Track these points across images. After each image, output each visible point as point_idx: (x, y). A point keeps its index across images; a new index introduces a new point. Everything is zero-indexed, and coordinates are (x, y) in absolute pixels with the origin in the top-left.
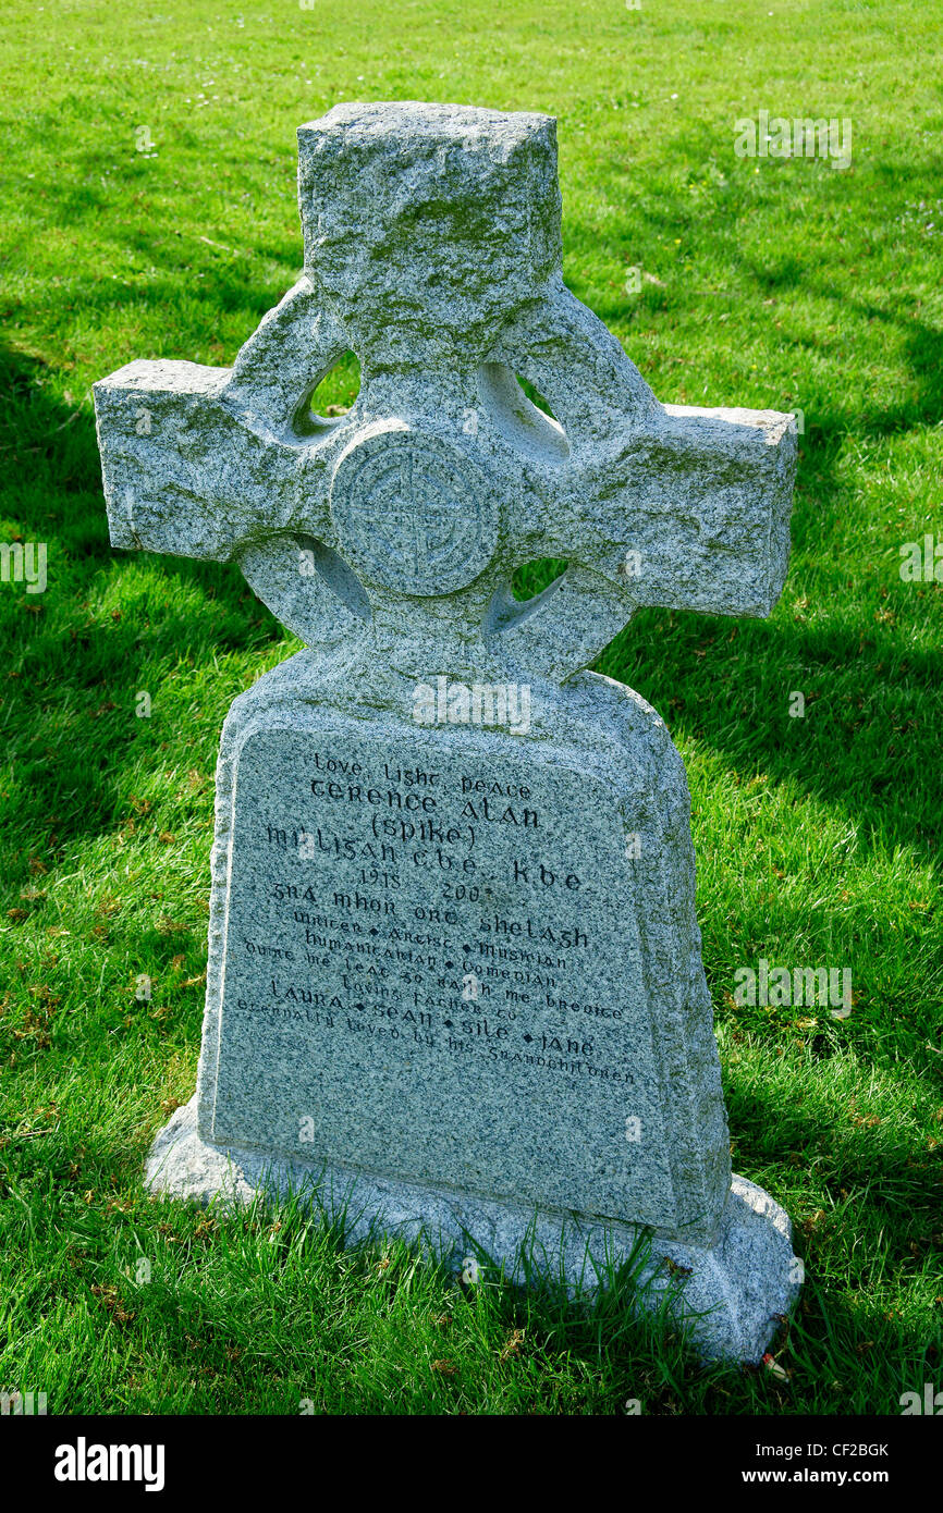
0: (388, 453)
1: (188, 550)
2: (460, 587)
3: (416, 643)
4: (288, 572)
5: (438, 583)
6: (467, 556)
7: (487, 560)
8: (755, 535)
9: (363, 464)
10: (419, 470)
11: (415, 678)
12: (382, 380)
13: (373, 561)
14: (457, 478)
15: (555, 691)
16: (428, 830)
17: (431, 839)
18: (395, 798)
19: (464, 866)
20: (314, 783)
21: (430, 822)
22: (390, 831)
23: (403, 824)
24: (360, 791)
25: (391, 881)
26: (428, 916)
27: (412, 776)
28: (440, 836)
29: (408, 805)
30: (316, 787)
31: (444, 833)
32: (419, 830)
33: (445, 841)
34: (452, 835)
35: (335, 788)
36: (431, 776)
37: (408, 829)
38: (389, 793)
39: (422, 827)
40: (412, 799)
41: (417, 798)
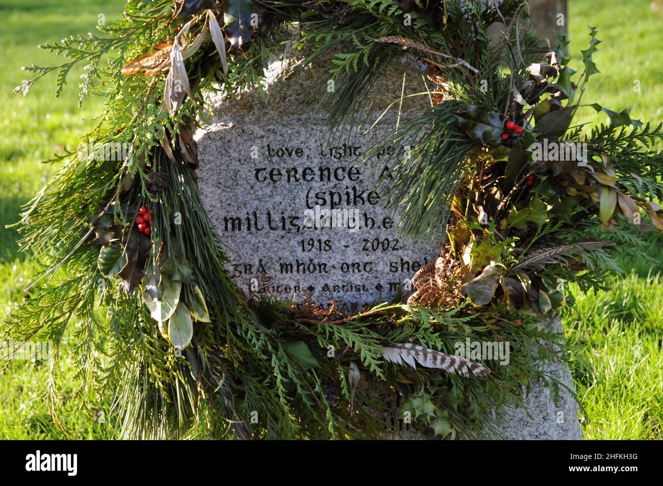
16: (352, 197)
17: (355, 203)
18: (326, 173)
19: (384, 223)
20: (258, 171)
21: (354, 189)
22: (321, 201)
23: (332, 194)
24: (296, 172)
25: (323, 245)
26: (351, 270)
27: (341, 151)
28: (362, 199)
29: (336, 176)
30: (260, 174)
31: (365, 196)
32: (345, 197)
33: (367, 203)
34: (372, 199)
35: (275, 172)
36: (356, 149)
37: (336, 199)
38: (321, 169)
39: (348, 194)
40: (340, 172)
41: (344, 170)
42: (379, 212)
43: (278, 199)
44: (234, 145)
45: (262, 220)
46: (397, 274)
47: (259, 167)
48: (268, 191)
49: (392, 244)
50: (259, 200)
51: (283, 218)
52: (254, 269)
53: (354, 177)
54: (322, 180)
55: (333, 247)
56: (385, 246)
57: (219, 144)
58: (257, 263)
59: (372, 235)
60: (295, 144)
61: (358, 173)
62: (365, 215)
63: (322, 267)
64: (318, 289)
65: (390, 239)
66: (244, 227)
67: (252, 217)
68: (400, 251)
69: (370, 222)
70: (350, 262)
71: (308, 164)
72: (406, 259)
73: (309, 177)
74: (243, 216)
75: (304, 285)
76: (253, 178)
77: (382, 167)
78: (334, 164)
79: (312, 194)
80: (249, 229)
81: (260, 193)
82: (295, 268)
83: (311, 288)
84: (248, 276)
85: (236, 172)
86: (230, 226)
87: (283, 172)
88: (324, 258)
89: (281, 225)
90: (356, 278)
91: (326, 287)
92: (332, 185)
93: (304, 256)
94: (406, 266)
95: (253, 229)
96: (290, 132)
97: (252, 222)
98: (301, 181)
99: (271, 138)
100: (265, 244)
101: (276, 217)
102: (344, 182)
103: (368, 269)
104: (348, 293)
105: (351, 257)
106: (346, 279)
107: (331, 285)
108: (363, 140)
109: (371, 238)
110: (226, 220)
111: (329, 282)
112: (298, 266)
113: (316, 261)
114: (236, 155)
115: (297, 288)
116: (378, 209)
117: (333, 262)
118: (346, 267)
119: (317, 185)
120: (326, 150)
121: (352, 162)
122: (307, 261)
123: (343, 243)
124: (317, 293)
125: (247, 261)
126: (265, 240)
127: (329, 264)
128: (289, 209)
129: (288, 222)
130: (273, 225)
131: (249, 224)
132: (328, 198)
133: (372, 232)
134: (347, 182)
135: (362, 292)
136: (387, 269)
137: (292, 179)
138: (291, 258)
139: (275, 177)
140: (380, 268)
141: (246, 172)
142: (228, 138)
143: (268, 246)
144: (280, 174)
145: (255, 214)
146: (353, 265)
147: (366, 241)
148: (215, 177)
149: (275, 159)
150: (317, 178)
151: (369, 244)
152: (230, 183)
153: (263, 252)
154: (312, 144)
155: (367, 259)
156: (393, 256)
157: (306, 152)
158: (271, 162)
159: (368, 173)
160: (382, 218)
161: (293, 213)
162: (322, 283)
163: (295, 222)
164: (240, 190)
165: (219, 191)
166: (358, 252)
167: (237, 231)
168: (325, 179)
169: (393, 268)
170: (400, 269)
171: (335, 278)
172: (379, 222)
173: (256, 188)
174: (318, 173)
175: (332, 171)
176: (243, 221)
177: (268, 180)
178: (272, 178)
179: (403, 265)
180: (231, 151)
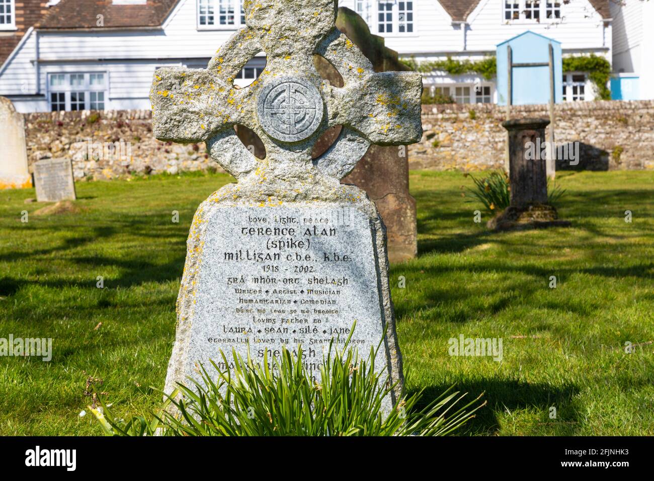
0: (282, 85)
1: (189, 136)
2: (307, 136)
3: (286, 165)
4: (229, 144)
5: (299, 136)
6: (311, 124)
7: (319, 124)
8: (415, 108)
9: (271, 91)
10: (294, 91)
11: (284, 180)
12: (277, 59)
13: (273, 129)
14: (308, 92)
15: (338, 182)
16: (290, 244)
17: (291, 247)
18: (277, 231)
19: (306, 258)
20: (243, 229)
21: (291, 239)
22: (274, 246)
23: (280, 242)
24: (262, 230)
25: (274, 269)
26: (288, 282)
27: (285, 220)
28: (295, 245)
29: (282, 233)
30: (244, 231)
31: (297, 243)
32: (286, 244)
33: (297, 247)
34: (300, 244)
35: (252, 230)
36: (293, 219)
37: (282, 244)
38: (275, 229)
39: (288, 242)
40: (284, 231)
41: (286, 229)
42: (303, 252)
43: (252, 244)
44: (232, 215)
45: (244, 255)
46: (312, 285)
47: (244, 227)
48: (247, 240)
49: (310, 269)
50: (243, 244)
51: (255, 254)
52: (238, 281)
53: (292, 233)
54: (275, 234)
55: (280, 270)
56: (305, 269)
57: (224, 215)
58: (240, 277)
59: (299, 264)
60: (262, 216)
61: (294, 231)
62: (297, 254)
63: (274, 280)
64: (271, 292)
65: (309, 267)
66: (235, 258)
67: (239, 253)
68: (314, 273)
69: (299, 257)
70: (288, 279)
71: (269, 226)
72: (316, 277)
73: (269, 233)
74: (234, 253)
75: (264, 290)
76: (241, 232)
77: (306, 229)
78: (282, 226)
79: (270, 242)
80: (237, 259)
81: (243, 241)
82: (259, 281)
83: (267, 292)
84: (235, 284)
85: (232, 230)
86: (227, 257)
87: (256, 230)
88: (274, 275)
89: (253, 257)
90: (291, 287)
91: (275, 291)
92: (280, 237)
93: (264, 274)
94: (316, 281)
95: (239, 259)
96: (260, 209)
97: (239, 256)
98: (265, 235)
99: (251, 212)
100: (245, 267)
101: (251, 253)
102: (286, 236)
103: (297, 282)
104: (287, 295)
105: (289, 276)
106: (285, 287)
107: (278, 291)
108: (296, 214)
109: (299, 266)
110: (225, 254)
111: (276, 288)
112: (261, 279)
113: (270, 277)
114: (233, 220)
115: (260, 291)
116: (303, 250)
117: (279, 278)
118: (286, 281)
119: (273, 237)
120: (278, 219)
121: (291, 225)
122: (266, 278)
123: (285, 268)
124: (270, 294)
125: (235, 277)
126: (245, 265)
127: (277, 279)
128: (258, 249)
129: (257, 256)
130: (249, 257)
131: (237, 256)
132: (278, 244)
133: (300, 262)
134: (288, 236)
135: (293, 294)
136: (307, 282)
137: (260, 234)
138: (258, 275)
139: (252, 233)
140: (303, 281)
141: (238, 229)
142: (229, 212)
143: (247, 268)
144: (254, 231)
145: (240, 251)
146: (289, 279)
147: (297, 267)
148: (221, 231)
149: (252, 223)
150: (273, 233)
151: (298, 269)
152: (229, 235)
153: (244, 272)
154: (271, 216)
155: (296, 277)
156: (310, 276)
157: (268, 220)
158: (250, 224)
159: (299, 232)
160: (305, 255)
161: (260, 252)
162: (273, 289)
163: (261, 256)
164: (233, 239)
165: (223, 239)
166: (292, 273)
167: (231, 260)
168: (277, 234)
169: (310, 282)
170: (313, 282)
171: (280, 286)
172: (303, 257)
173: (242, 238)
174: (274, 231)
175: (281, 230)
176: (235, 255)
177: (248, 234)
178: (250, 233)
179: (315, 280)
180: (230, 218)
